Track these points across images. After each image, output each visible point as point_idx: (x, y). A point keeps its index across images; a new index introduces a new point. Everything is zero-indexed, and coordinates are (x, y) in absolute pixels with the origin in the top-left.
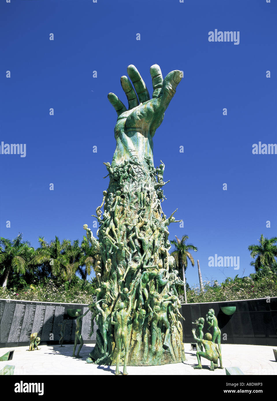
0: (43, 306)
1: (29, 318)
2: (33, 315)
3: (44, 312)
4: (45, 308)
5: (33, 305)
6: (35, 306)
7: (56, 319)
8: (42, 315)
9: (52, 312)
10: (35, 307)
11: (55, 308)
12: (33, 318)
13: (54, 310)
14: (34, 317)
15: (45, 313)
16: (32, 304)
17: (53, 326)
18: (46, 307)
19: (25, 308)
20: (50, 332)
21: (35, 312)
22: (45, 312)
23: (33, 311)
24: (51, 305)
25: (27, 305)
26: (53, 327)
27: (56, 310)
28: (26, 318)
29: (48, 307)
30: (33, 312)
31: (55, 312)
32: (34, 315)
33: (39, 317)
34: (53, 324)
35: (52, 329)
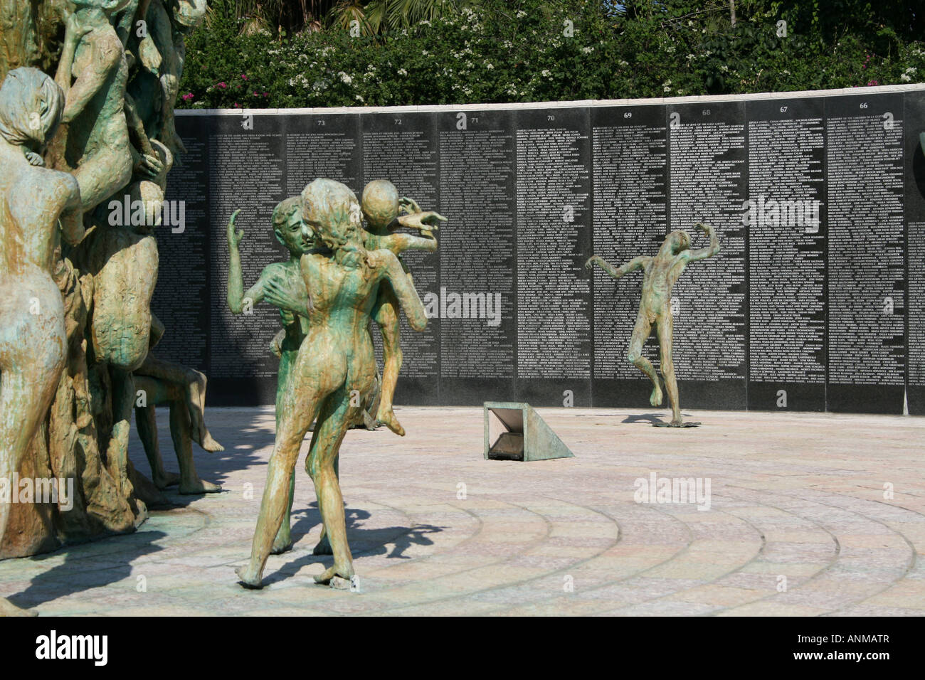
0: (725, 128)
1: (631, 219)
2: (652, 200)
3: (737, 175)
4: (738, 143)
5: (641, 131)
6: (657, 130)
7: (845, 222)
8: (729, 193)
9: (805, 169)
10: (660, 143)
11: (824, 133)
12: (663, 217)
13: (820, 154)
14: (667, 212)
15: (746, 176)
16: (628, 122)
17: (824, 272)
18: (745, 133)
19: (583, 152)
20: (813, 317)
21: (663, 175)
22: (744, 169)
23: (651, 172)
24: (785, 116)
25: (596, 131)
26: (825, 283)
27: (831, 149)
28: (609, 222)
29: (759, 131)
30: (650, 181)
31: (824, 165)
32: (666, 200)
33: (705, 213)
34: (824, 257)
35: (824, 298)
